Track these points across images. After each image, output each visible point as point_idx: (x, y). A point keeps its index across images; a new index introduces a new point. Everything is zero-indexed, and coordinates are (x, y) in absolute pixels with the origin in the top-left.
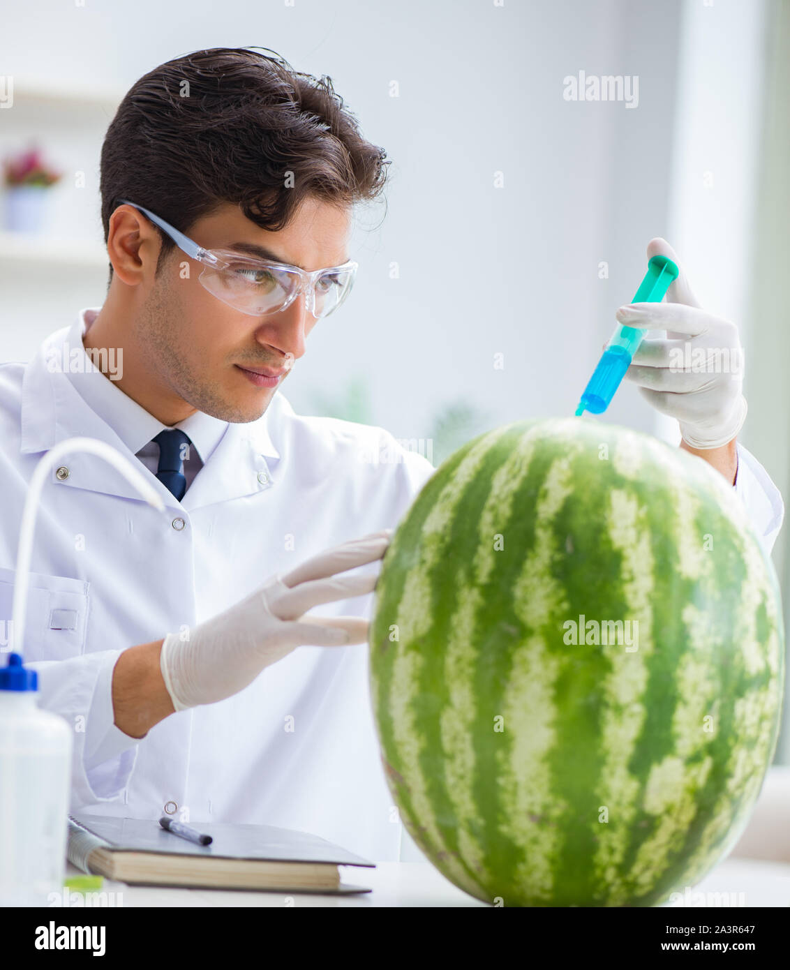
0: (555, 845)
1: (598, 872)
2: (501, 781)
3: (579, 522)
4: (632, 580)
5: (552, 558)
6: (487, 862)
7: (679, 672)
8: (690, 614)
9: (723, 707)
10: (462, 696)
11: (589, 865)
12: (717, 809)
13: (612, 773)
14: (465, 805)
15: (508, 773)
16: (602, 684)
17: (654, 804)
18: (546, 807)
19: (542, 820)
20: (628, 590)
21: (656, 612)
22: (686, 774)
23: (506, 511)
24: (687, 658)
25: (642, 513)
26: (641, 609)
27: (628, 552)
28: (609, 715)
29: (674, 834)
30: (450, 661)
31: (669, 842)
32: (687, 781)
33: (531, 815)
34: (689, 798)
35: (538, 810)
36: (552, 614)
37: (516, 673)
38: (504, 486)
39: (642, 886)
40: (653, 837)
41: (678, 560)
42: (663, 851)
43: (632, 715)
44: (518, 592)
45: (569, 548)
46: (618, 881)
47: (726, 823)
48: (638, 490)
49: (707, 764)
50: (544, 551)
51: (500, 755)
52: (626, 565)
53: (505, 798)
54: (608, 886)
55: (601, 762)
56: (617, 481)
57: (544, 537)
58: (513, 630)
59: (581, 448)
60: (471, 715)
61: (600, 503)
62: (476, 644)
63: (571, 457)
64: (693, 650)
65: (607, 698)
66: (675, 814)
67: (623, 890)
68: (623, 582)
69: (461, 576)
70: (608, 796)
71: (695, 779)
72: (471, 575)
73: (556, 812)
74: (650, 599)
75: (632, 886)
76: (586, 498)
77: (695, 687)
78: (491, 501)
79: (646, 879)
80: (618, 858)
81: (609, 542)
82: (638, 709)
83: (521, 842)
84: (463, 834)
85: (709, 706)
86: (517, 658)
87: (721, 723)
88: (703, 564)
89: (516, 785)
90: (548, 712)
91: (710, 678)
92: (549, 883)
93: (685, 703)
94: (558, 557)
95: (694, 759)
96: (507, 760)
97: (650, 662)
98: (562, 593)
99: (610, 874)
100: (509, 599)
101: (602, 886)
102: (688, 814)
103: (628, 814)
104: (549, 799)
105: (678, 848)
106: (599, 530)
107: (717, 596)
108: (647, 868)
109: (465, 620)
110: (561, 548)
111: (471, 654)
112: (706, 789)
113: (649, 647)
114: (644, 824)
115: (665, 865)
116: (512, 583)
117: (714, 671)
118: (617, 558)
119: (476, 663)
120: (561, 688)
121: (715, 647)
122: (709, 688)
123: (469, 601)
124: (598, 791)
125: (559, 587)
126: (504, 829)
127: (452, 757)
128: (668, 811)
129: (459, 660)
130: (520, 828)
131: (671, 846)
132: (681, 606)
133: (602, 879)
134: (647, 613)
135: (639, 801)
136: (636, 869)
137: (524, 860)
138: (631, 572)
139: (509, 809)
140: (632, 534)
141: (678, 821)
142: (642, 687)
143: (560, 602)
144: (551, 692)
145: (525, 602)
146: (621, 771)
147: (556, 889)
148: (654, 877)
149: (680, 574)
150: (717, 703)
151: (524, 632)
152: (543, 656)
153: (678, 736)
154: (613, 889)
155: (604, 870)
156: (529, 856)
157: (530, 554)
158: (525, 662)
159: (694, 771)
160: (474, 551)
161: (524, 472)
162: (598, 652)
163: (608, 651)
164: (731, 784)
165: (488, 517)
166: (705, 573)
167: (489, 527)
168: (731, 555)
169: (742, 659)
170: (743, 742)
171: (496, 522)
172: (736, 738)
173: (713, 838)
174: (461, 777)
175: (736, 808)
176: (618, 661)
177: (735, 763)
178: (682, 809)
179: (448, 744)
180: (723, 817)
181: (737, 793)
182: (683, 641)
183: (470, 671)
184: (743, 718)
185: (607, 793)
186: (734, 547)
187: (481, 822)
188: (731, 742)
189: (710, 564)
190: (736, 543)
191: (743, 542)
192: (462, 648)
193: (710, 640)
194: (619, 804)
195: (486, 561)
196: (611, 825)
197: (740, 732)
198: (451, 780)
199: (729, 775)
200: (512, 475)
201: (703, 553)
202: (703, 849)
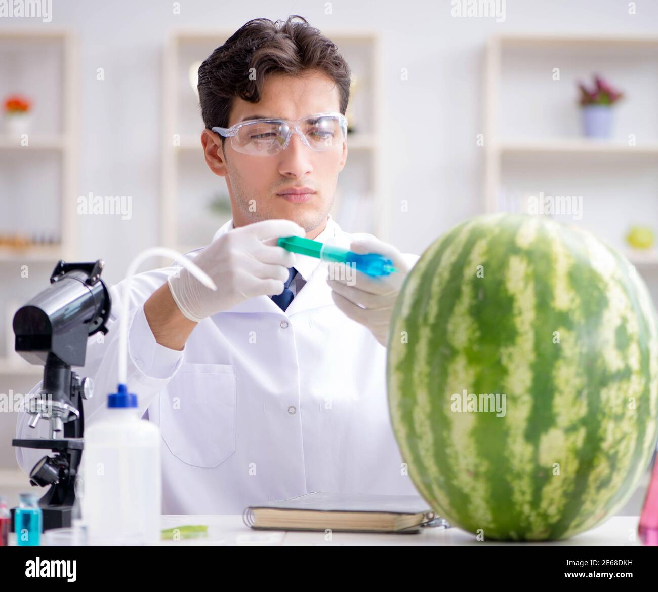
0: (486, 491)
1: (518, 508)
2: (449, 451)
3: (488, 278)
4: (520, 313)
5: (470, 303)
6: (452, 505)
7: (554, 373)
8: (559, 335)
9: (590, 396)
10: (422, 396)
11: (511, 504)
12: (596, 462)
13: (514, 441)
14: (433, 470)
15: (451, 445)
16: (503, 383)
17: (546, 459)
18: (476, 466)
19: (476, 475)
20: (518, 321)
21: (537, 334)
22: (567, 439)
23: (446, 275)
24: (560, 363)
25: (530, 271)
26: (526, 333)
27: (518, 296)
28: (508, 403)
29: (564, 481)
30: (416, 375)
31: (562, 486)
32: (569, 444)
33: (468, 471)
34: (572, 456)
35: (471, 468)
36: (470, 340)
37: (451, 380)
38: (449, 259)
39: (553, 517)
40: (550, 483)
41: (552, 297)
42: (559, 492)
43: (523, 403)
44: (450, 327)
45: (481, 295)
46: (534, 514)
47: (607, 472)
48: (529, 255)
49: (582, 433)
50: (466, 299)
51: (445, 434)
52: (516, 305)
53: (452, 461)
54: (528, 517)
55: (506, 434)
56: (514, 249)
57: (467, 290)
58: (447, 352)
59: (497, 231)
60: (428, 409)
61: (503, 265)
62: (429, 363)
63: (489, 239)
64: (564, 358)
66: (562, 465)
67: (539, 519)
68: (514, 316)
69: (420, 320)
70: (514, 457)
71: (574, 443)
72: (426, 319)
73: (483, 469)
74: (533, 325)
75: (545, 516)
76: (494, 263)
77: (567, 382)
78: (440, 270)
79: (553, 510)
80: (528, 497)
81: (506, 290)
82: (527, 398)
83: (466, 490)
84: (435, 488)
85: (579, 393)
86: (450, 370)
87: (590, 404)
88: (573, 300)
89: (456, 452)
91: (578, 375)
92: (489, 516)
93: (561, 393)
94: (474, 302)
95: (571, 429)
96: (449, 437)
97: (534, 367)
98: (476, 326)
99: (527, 509)
100: (444, 332)
101: (523, 517)
102: (573, 466)
103: (529, 468)
104: (477, 461)
105: (571, 488)
106: (500, 283)
107: (583, 321)
108: (551, 503)
109: (422, 348)
110: (476, 296)
111: (426, 369)
112: (584, 448)
113: (532, 357)
114: (541, 475)
115: (564, 501)
116: (446, 321)
117: (581, 370)
118: (511, 300)
119: (429, 375)
120: (477, 387)
121: (581, 354)
122: (577, 382)
123: (425, 333)
124: (506, 454)
125: (474, 322)
126: (455, 482)
127: (420, 437)
129: (420, 374)
130: (464, 481)
131: (565, 488)
133: (521, 513)
134: (531, 335)
135: (535, 458)
136: (544, 505)
137: (470, 502)
138: (520, 309)
139: (455, 469)
140: (521, 284)
141: (565, 471)
142: (529, 383)
143: (474, 331)
144: (471, 391)
145: (454, 333)
146: (520, 440)
147: (495, 520)
148: (558, 509)
149: (553, 309)
150: (585, 392)
151: (454, 353)
152: (465, 368)
153: (557, 415)
154: (533, 519)
155: (522, 505)
156: (473, 500)
157: (457, 302)
158: (455, 372)
159: (572, 437)
160: (428, 303)
161: (459, 249)
162: (498, 363)
163: (505, 361)
164: (605, 445)
165: (436, 280)
166: (574, 306)
167: (436, 287)
168: (596, 293)
169: (604, 361)
170: (610, 417)
171: (440, 283)
172: (604, 414)
173: (598, 482)
174: (427, 450)
175: (613, 461)
176: (511, 367)
177: (605, 431)
178: (567, 463)
179: (418, 429)
180: (602, 467)
181: (612, 451)
182: (557, 352)
183: (426, 380)
184: (608, 400)
185: (512, 455)
186: (598, 289)
187: (442, 479)
188: (599, 417)
189: (578, 301)
190: (601, 286)
191: (606, 285)
192: (421, 366)
193: (577, 350)
194: (521, 461)
195: (433, 309)
196: (519, 476)
197: (607, 410)
198: (422, 453)
199: (602, 439)
200: (453, 253)
201: (572, 294)
202: (592, 490)
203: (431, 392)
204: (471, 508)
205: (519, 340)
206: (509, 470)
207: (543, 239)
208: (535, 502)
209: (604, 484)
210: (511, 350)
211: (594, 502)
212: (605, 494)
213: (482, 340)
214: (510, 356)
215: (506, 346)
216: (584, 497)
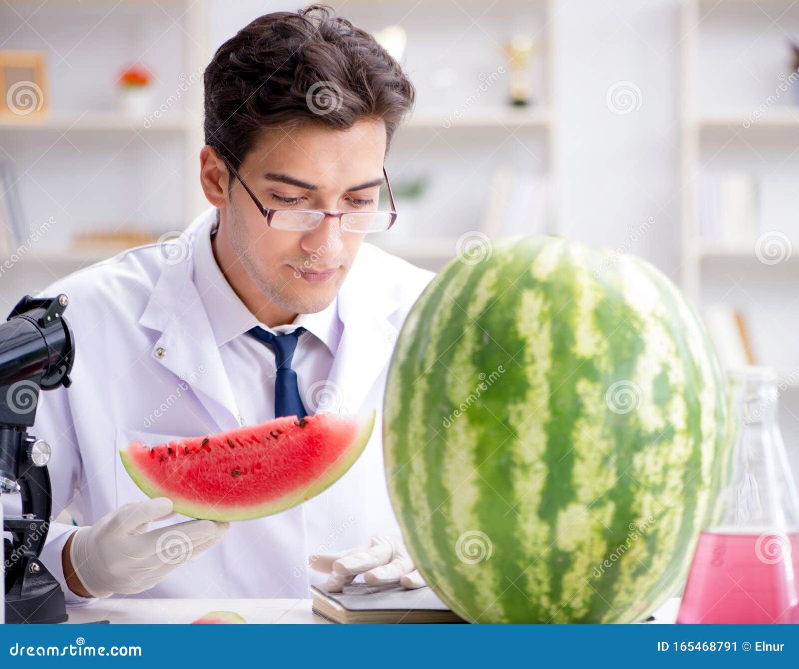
0: (495, 580)
1: (534, 600)
2: (448, 530)
3: (496, 318)
4: (533, 362)
5: (473, 349)
6: (457, 595)
7: (575, 435)
8: (583, 386)
9: (619, 461)
10: (418, 463)
11: (526, 595)
13: (526, 520)
14: (433, 553)
15: (450, 524)
16: (511, 448)
17: (566, 541)
20: (530, 371)
21: (552, 387)
22: (591, 516)
23: (448, 314)
24: (581, 423)
25: (546, 309)
26: (540, 386)
27: (531, 340)
28: (517, 472)
29: (590, 567)
30: (410, 436)
31: (587, 573)
32: (593, 522)
34: (597, 537)
37: (450, 443)
38: (451, 293)
39: (578, 610)
40: (572, 570)
41: (573, 342)
42: (584, 581)
43: (536, 472)
44: (449, 379)
45: (486, 340)
46: (554, 607)
47: (645, 554)
48: (547, 289)
49: (610, 508)
50: (469, 345)
51: (444, 510)
52: (528, 351)
53: (453, 543)
54: (547, 611)
55: (516, 510)
56: (529, 282)
57: (469, 332)
58: (446, 409)
59: (510, 259)
60: (424, 479)
61: (514, 301)
62: (425, 422)
63: (500, 268)
64: (587, 416)
65: (514, 459)
66: (586, 549)
67: (561, 613)
68: (524, 364)
69: (416, 368)
70: (526, 538)
71: (600, 520)
72: (422, 368)
74: (548, 376)
75: (568, 610)
76: (503, 299)
77: (591, 445)
78: (441, 307)
79: (577, 603)
80: (546, 588)
81: (516, 333)
82: (541, 466)
83: (471, 578)
84: (436, 574)
85: (605, 460)
86: (449, 432)
87: (619, 473)
88: (598, 345)
89: (456, 531)
90: (473, 473)
91: (604, 437)
92: (500, 610)
93: (582, 459)
94: (478, 348)
95: (597, 504)
96: (448, 514)
97: (548, 428)
99: (545, 601)
100: (443, 385)
101: (542, 611)
102: (600, 549)
103: (545, 552)
106: (509, 324)
107: (611, 370)
108: (575, 594)
109: (418, 404)
110: (480, 341)
111: (422, 430)
112: (613, 527)
113: (546, 416)
114: (560, 560)
115: (590, 592)
116: (445, 372)
117: (607, 431)
118: (521, 344)
119: (426, 437)
120: (480, 452)
121: (608, 412)
122: (603, 446)
123: (421, 385)
124: (517, 535)
125: (477, 372)
126: (458, 568)
127: (417, 513)
128: (580, 547)
129: (415, 435)
130: (467, 567)
131: (590, 575)
132: (575, 379)
133: (538, 606)
134: (545, 388)
135: (551, 539)
136: (566, 596)
137: (477, 593)
138: (533, 356)
140: (536, 325)
141: (590, 555)
142: (542, 448)
143: (477, 384)
144: (473, 457)
145: (454, 385)
146: (533, 517)
148: (584, 601)
149: (574, 355)
150: (613, 458)
151: (453, 410)
152: (466, 428)
153: (579, 486)
154: (554, 613)
155: (538, 598)
156: (480, 589)
157: (458, 347)
158: (455, 434)
159: (598, 514)
160: (426, 348)
161: (465, 281)
162: (506, 422)
163: (513, 421)
164: (641, 523)
165: (436, 319)
166: (600, 352)
167: (435, 329)
168: (629, 336)
169: (637, 420)
170: (646, 488)
171: (440, 325)
172: (638, 486)
173: (634, 569)
174: (425, 529)
175: (651, 541)
176: (521, 428)
177: (640, 505)
178: (592, 545)
179: (414, 504)
180: (638, 550)
181: (650, 531)
182: (577, 410)
183: (422, 444)
184: (643, 468)
185: (524, 535)
186: (631, 329)
187: (443, 564)
188: (633, 488)
189: (605, 345)
190: (636, 325)
191: (643, 325)
192: (416, 426)
193: (602, 407)
194: (535, 544)
195: (431, 357)
196: (532, 562)
197: (642, 480)
198: (420, 532)
199: (636, 516)
200: (458, 285)
201: (599, 336)
202: (626, 577)
203: (427, 458)
204: (478, 599)
205: (531, 395)
206: (521, 555)
207: (566, 268)
208: (555, 593)
209: (641, 570)
210: (521, 406)
211: (629, 592)
212: (643, 582)
213: (486, 395)
214: (520, 414)
215: (515, 403)
216: (616, 587)
